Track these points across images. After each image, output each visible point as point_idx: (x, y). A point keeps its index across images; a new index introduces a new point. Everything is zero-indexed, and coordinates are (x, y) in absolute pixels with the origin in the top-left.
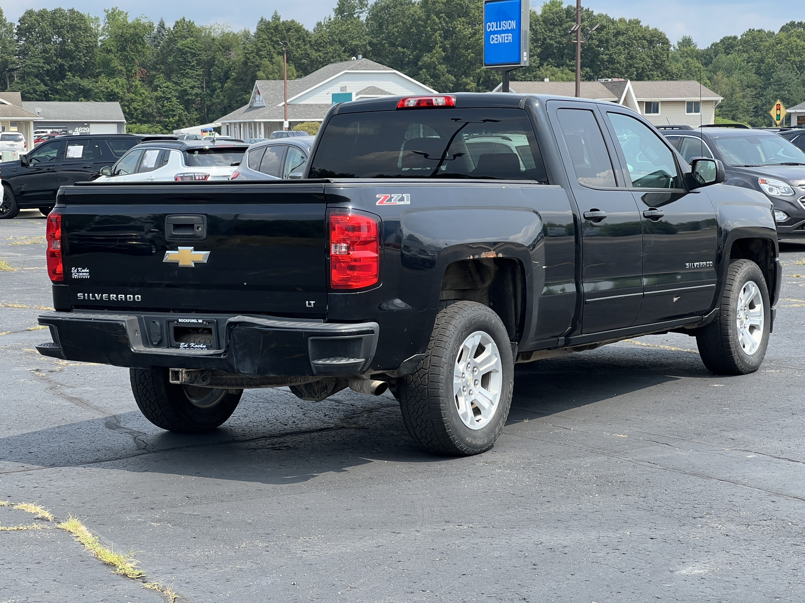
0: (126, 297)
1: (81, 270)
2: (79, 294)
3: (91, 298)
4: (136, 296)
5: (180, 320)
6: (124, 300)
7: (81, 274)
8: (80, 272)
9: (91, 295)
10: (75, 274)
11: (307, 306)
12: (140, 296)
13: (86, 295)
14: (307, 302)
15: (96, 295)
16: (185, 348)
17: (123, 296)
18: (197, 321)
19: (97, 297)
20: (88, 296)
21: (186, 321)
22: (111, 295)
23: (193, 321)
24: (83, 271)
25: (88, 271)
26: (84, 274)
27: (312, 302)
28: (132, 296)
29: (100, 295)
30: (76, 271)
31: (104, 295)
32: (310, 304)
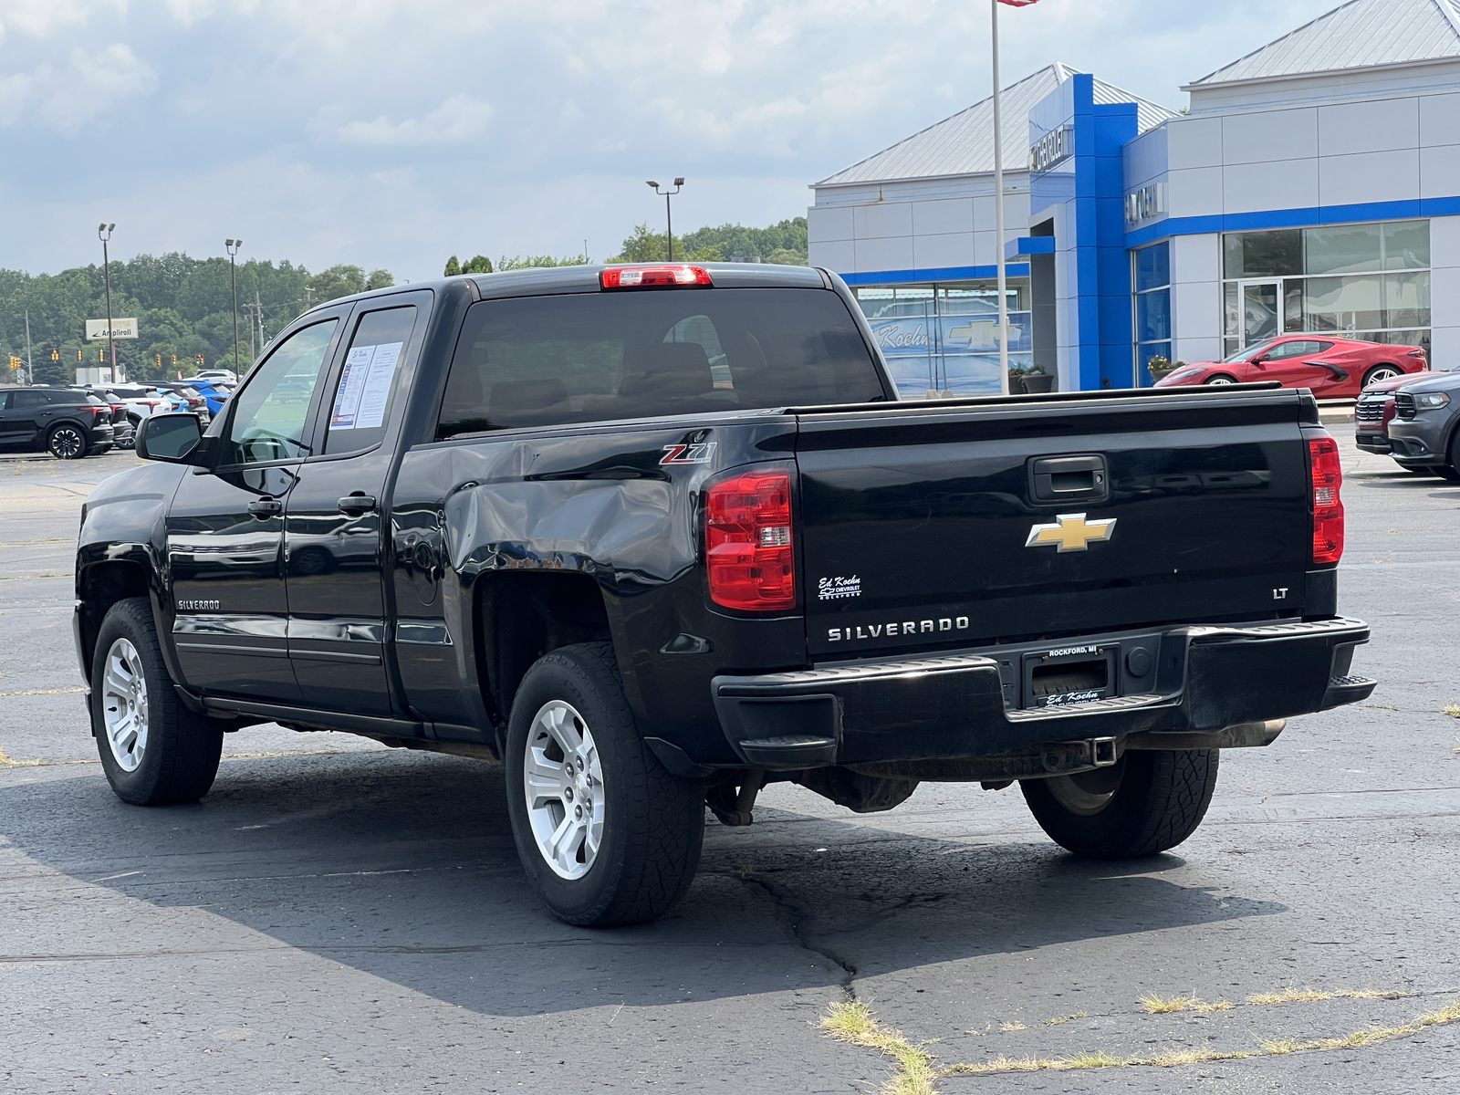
0: (937, 625)
1: (842, 582)
2: (831, 631)
3: (859, 636)
4: (958, 619)
5: (1052, 653)
6: (931, 630)
7: (841, 589)
8: (839, 586)
9: (859, 629)
10: (828, 591)
11: (1276, 597)
12: (966, 619)
13: (848, 630)
14: (1275, 591)
15: (871, 628)
16: (1057, 703)
17: (931, 622)
18: (1087, 649)
19: (873, 632)
20: (854, 633)
21: (1065, 652)
22: (905, 624)
23: (1078, 650)
24: (846, 582)
25: (858, 581)
26: (848, 588)
27: (1283, 590)
28: (949, 621)
29: (880, 627)
30: (829, 584)
31: (888, 626)
32: (1279, 594)
